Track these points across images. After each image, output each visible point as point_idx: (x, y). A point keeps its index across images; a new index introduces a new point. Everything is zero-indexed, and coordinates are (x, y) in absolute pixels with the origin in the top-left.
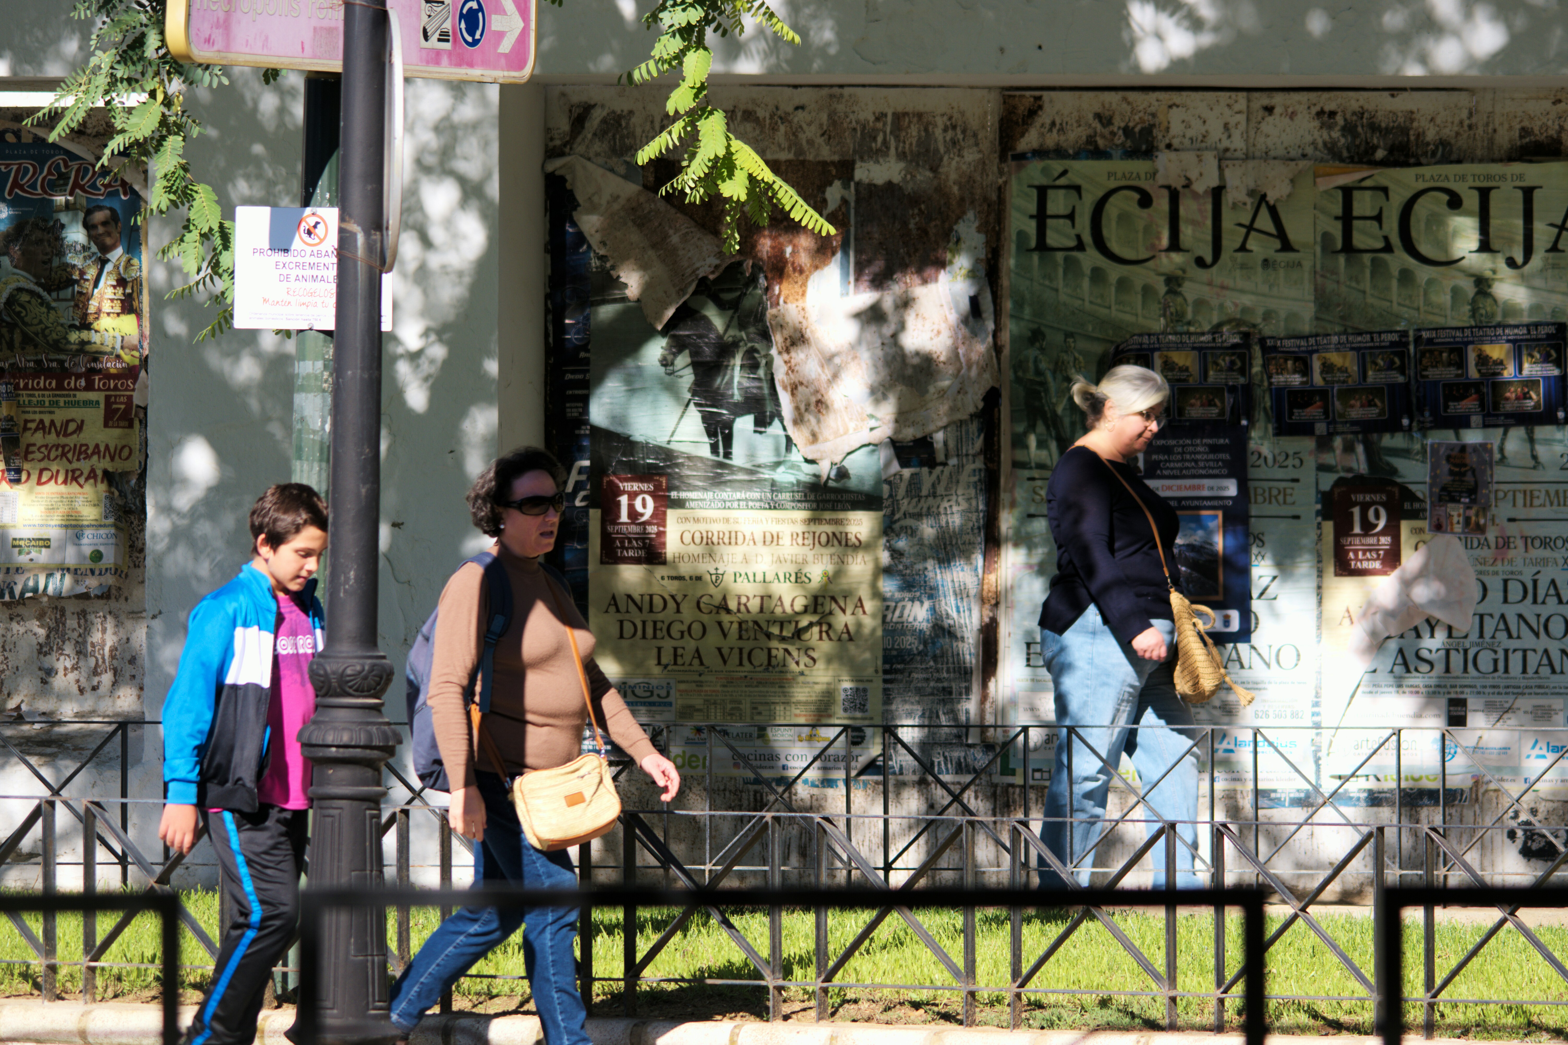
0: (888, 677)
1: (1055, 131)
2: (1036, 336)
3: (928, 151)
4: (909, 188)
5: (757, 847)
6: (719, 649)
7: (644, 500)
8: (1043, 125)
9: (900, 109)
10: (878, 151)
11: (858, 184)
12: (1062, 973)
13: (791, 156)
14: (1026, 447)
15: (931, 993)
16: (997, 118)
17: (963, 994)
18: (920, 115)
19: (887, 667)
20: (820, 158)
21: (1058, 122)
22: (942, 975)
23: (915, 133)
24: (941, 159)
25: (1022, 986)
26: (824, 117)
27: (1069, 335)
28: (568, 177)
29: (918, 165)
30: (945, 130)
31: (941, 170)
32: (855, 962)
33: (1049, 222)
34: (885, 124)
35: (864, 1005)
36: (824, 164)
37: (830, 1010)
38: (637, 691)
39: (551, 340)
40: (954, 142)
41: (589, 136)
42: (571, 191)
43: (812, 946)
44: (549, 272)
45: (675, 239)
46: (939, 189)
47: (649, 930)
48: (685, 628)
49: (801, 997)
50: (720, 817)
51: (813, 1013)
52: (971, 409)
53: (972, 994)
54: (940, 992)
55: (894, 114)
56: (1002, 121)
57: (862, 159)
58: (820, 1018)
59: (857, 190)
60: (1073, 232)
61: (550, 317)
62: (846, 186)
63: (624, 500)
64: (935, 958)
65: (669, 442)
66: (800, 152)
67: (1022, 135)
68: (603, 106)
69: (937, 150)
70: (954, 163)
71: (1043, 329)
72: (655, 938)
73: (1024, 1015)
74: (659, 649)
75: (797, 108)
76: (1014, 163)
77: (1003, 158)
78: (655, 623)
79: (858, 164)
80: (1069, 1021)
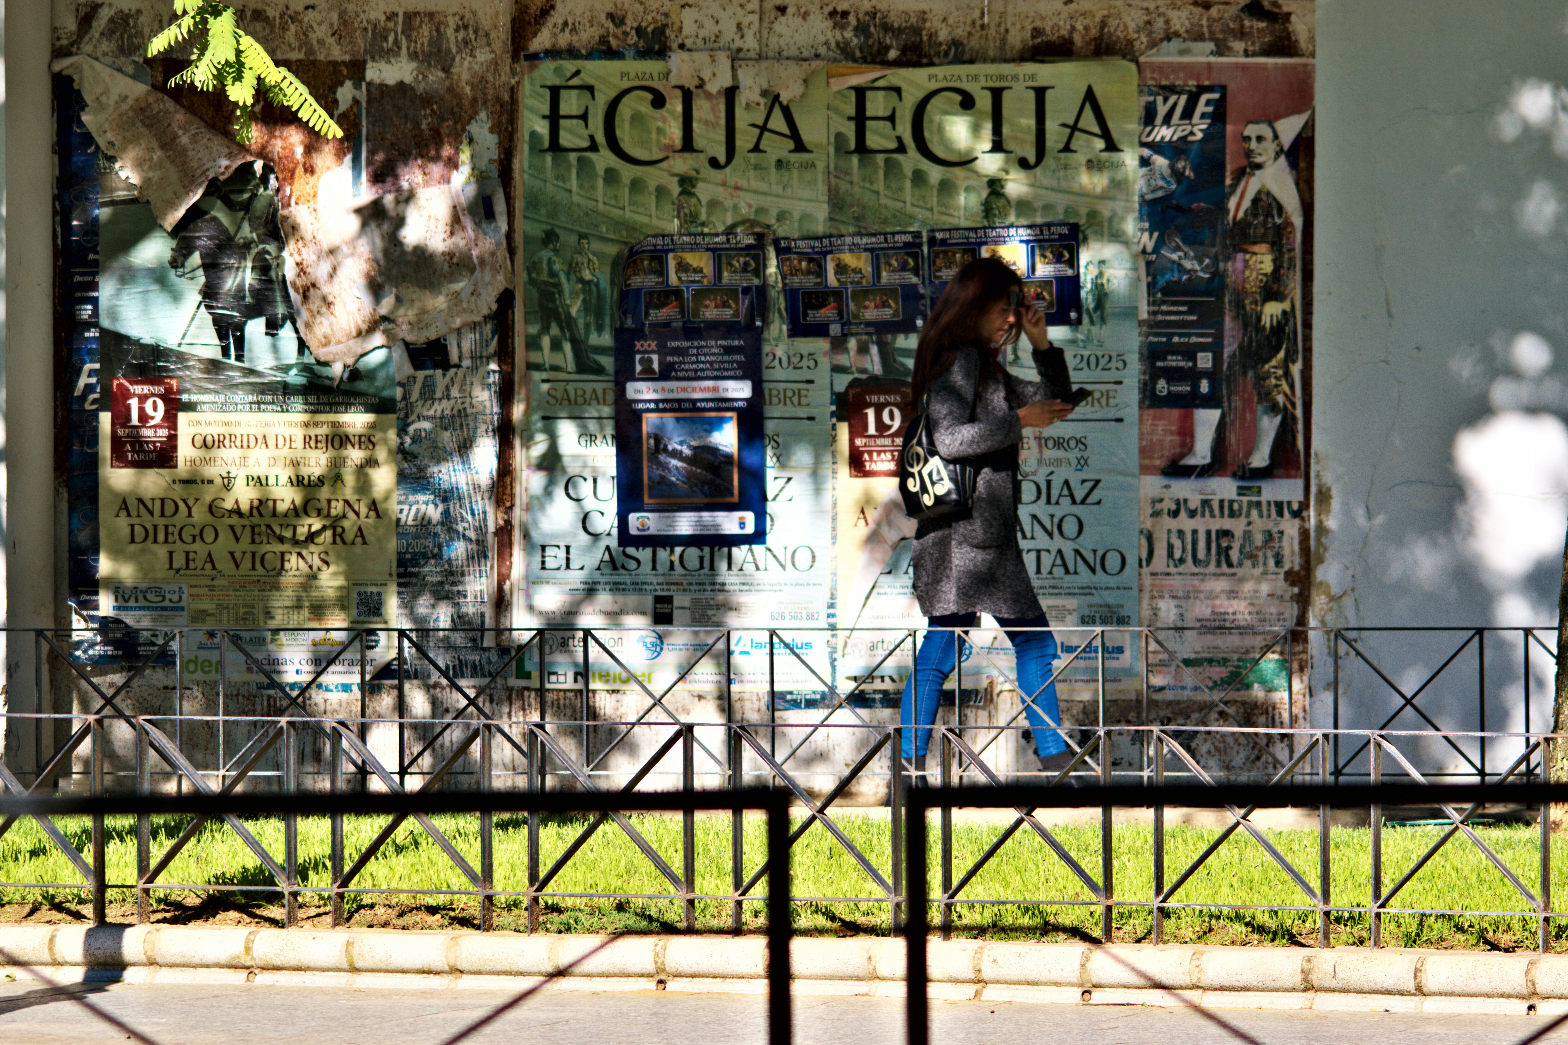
0: (402, 580)
1: (567, 31)
2: (550, 237)
3: (439, 51)
4: (421, 88)
5: (271, 753)
6: (232, 554)
7: (154, 403)
8: (555, 25)
9: (411, 9)
10: (389, 51)
11: (369, 84)
12: (580, 877)
13: (301, 56)
14: (540, 348)
15: (448, 897)
16: (509, 18)
17: (480, 898)
18: (431, 15)
19: (402, 570)
20: (331, 58)
21: (570, 22)
22: (458, 880)
23: (426, 33)
24: (453, 60)
25: (540, 889)
26: (335, 17)
27: (582, 236)
28: (75, 77)
29: (430, 64)
30: (457, 30)
31: (453, 70)
32: (372, 866)
33: (562, 122)
34: (396, 24)
35: (380, 911)
36: (335, 64)
37: (346, 915)
38: (150, 596)
39: (59, 241)
40: (466, 42)
41: (97, 35)
42: (79, 91)
43: (328, 851)
44: (57, 173)
45: (184, 140)
46: (451, 90)
47: (162, 836)
48: (197, 532)
49: (316, 902)
50: (234, 722)
51: (329, 919)
52: (486, 311)
53: (489, 898)
54: (456, 897)
55: (405, 14)
56: (514, 21)
57: (373, 59)
58: (336, 924)
59: (368, 90)
60: (586, 133)
61: (58, 218)
62: (357, 86)
63: (134, 403)
64: (451, 863)
65: (180, 345)
66: (311, 51)
67: (535, 35)
68: (110, 5)
69: (449, 50)
70: (466, 63)
71: (557, 230)
72: (168, 844)
73: (541, 919)
74: (171, 553)
75: (307, 8)
76: (526, 63)
77: (515, 58)
78: (166, 527)
79: (370, 64)
80: (587, 925)
